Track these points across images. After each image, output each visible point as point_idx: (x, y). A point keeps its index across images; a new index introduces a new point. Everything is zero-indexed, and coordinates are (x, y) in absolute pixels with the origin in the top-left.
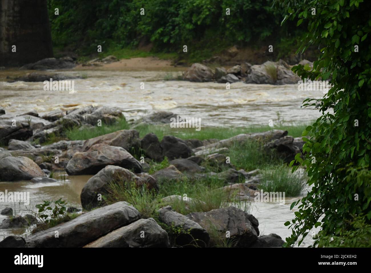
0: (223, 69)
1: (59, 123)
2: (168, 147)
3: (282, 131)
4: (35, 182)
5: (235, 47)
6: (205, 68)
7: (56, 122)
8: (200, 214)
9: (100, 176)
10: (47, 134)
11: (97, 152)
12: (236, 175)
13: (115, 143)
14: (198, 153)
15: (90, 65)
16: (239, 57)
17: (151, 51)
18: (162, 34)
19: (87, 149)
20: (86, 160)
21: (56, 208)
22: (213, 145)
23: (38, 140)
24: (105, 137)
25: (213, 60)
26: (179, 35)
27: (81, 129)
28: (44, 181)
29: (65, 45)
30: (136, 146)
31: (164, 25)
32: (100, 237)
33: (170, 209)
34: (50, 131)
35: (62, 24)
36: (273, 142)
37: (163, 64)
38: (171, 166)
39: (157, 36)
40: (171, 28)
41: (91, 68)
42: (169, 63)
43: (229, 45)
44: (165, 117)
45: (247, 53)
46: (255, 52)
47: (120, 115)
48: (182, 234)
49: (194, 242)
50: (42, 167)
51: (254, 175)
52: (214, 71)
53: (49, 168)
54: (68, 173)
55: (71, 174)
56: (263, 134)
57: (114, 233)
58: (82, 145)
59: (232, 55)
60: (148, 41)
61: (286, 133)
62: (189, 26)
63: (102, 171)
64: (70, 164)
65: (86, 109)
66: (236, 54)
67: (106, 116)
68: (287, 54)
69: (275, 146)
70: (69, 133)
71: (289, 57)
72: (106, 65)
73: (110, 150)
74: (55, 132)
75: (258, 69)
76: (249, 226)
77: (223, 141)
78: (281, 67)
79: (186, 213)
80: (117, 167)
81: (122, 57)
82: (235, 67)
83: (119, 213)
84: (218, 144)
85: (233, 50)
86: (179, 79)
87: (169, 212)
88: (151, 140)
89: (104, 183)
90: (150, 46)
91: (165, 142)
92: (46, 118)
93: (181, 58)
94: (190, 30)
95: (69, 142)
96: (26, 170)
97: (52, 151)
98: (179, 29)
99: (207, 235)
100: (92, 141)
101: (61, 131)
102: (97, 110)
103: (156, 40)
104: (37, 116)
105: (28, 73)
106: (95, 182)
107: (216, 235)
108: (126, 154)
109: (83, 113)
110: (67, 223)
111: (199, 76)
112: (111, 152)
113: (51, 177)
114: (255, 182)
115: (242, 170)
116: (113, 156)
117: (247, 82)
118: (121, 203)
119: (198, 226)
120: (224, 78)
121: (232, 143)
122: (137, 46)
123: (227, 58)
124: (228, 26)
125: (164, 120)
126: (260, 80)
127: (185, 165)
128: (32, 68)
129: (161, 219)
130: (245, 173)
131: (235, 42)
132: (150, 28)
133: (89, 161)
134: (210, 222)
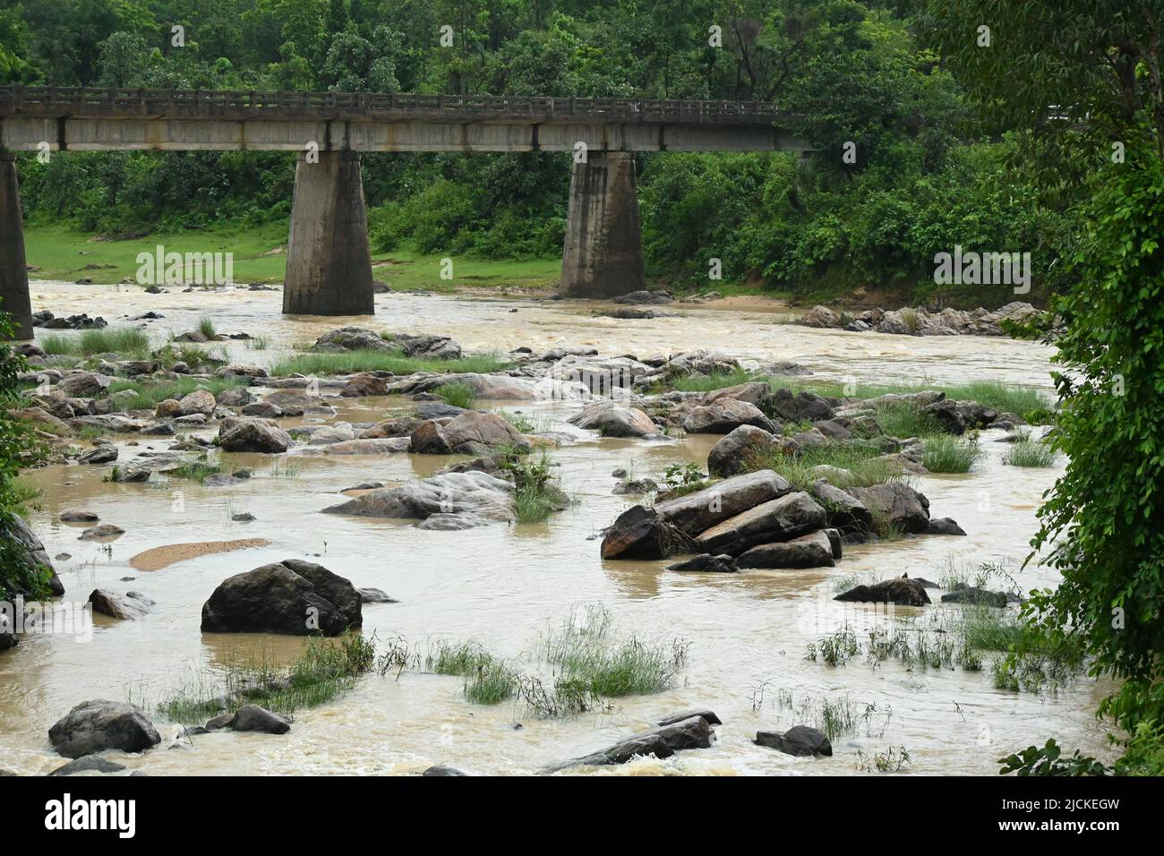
0: (850, 314)
1: (666, 369)
2: (804, 406)
3: (939, 393)
4: (647, 439)
5: (862, 288)
6: (828, 311)
7: (661, 368)
8: (861, 490)
9: (733, 437)
10: (651, 382)
11: (721, 407)
12: (890, 443)
13: (742, 398)
14: (839, 414)
15: (688, 302)
16: (866, 300)
17: (761, 289)
18: (776, 269)
19: (708, 403)
20: (709, 416)
21: (688, 473)
22: (854, 405)
23: (640, 388)
24: (730, 389)
25: (836, 303)
26: (797, 271)
27: (691, 377)
28: (659, 438)
29: (659, 276)
30: (767, 402)
31: (779, 259)
32: (743, 511)
33: (825, 482)
34: (654, 378)
35: (656, 251)
36: (931, 405)
37: (776, 304)
38: (814, 429)
39: (770, 271)
40: (786, 262)
41: (689, 305)
42: (783, 304)
43: (855, 287)
44: (788, 368)
45: (876, 296)
46: (886, 295)
47: (735, 363)
48: (841, 513)
49: (855, 524)
50: (655, 422)
51: (910, 444)
52: (839, 316)
53: (663, 424)
54: (686, 430)
55: (690, 431)
56: (915, 395)
57: (760, 507)
58: (700, 398)
59: (859, 298)
60: (758, 277)
61: (943, 396)
62: (808, 261)
63: (735, 431)
64: (689, 421)
65: (696, 354)
66: (863, 297)
67: (719, 363)
68: (925, 299)
69: (933, 411)
70: (677, 381)
71: (927, 303)
72: (707, 303)
73: (737, 404)
74: (660, 380)
75: (892, 316)
76: (918, 507)
77: (867, 401)
78: (920, 315)
79: (842, 487)
80: (754, 428)
81: (727, 294)
82: (865, 312)
83: (766, 484)
84: (862, 404)
85: (860, 291)
86: (797, 323)
87: (824, 485)
88: (784, 395)
89: (737, 446)
90: (761, 282)
91: (802, 399)
92: (647, 362)
93: (797, 299)
94: (809, 266)
95: (683, 394)
96: (637, 424)
97: (665, 402)
98: (797, 264)
99: (869, 515)
100: (713, 394)
101: (667, 379)
102: (710, 356)
103: (768, 275)
104: (635, 359)
105: (617, 308)
106: (726, 443)
107: (879, 515)
108: (756, 412)
109: (691, 358)
110: (701, 492)
111: (821, 321)
112: (739, 409)
113: (666, 434)
114: (912, 453)
115: (894, 438)
116: (741, 412)
117: (879, 331)
118: (766, 472)
119: (859, 504)
120: (851, 324)
121: (880, 404)
122: (745, 282)
123: (852, 300)
124: (855, 263)
125: (787, 372)
126: (896, 329)
127: (831, 429)
128: (621, 302)
129: (815, 494)
130: (901, 441)
131: (862, 282)
132: (762, 261)
133: (712, 418)
134: (873, 500)
